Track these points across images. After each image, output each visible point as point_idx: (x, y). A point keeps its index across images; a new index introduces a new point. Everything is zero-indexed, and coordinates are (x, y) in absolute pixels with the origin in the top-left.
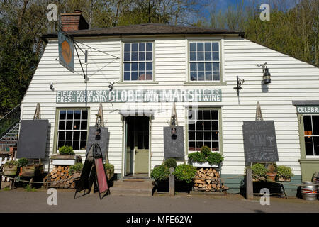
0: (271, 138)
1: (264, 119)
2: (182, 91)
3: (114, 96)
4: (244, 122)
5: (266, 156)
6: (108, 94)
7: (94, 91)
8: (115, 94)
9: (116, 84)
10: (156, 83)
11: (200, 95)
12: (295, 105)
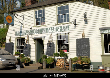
0: (87, 46)
1: (86, 37)
2: (54, 28)
3: (32, 32)
4: (77, 39)
5: (84, 54)
6: (30, 31)
7: (26, 31)
8: (32, 31)
9: (33, 27)
10: (46, 25)
11: (61, 29)
12: (100, 30)
